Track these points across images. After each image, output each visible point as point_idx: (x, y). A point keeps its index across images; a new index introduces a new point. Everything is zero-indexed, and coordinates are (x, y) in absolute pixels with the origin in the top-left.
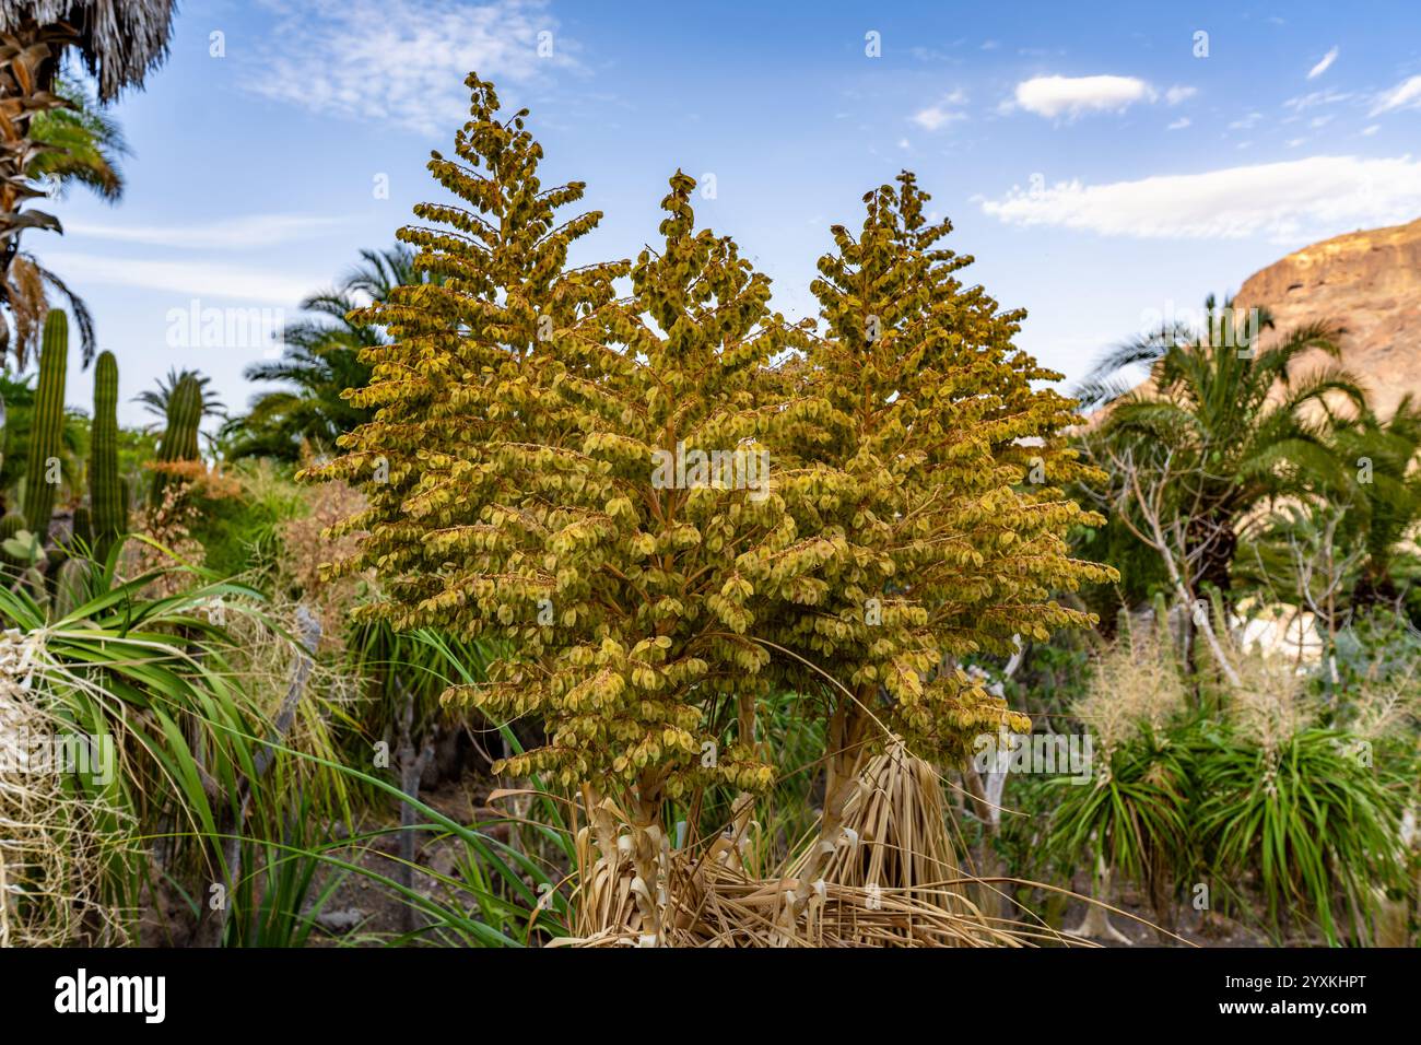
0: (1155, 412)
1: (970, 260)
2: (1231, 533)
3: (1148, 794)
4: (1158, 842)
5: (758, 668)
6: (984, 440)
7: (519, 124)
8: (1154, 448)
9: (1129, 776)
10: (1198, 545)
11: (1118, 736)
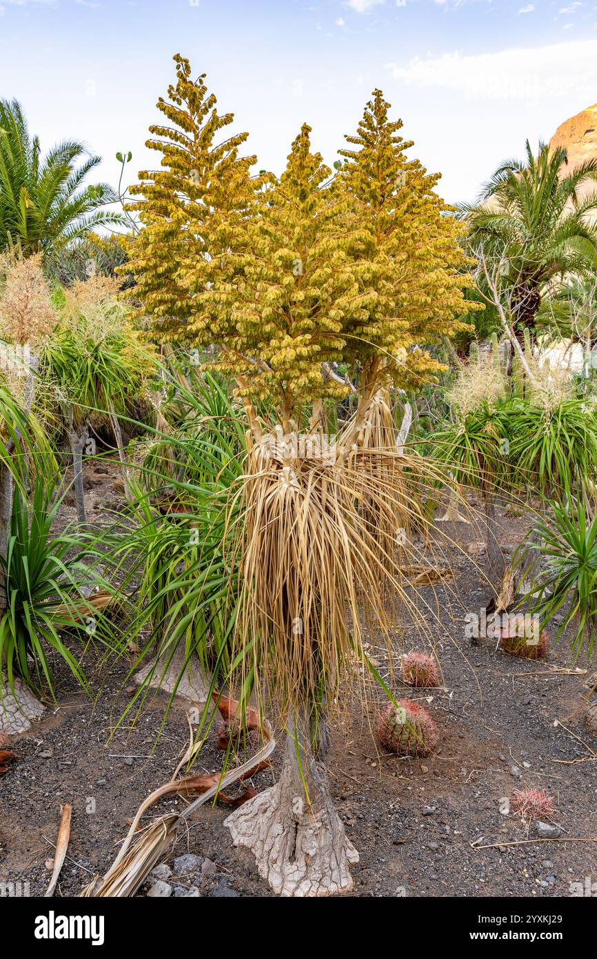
0: (498, 220)
1: (412, 144)
2: (538, 295)
3: (484, 438)
4: (487, 462)
5: (342, 347)
6: (431, 247)
7: (201, 82)
8: (496, 243)
9: (475, 430)
10: (518, 302)
11: (470, 409)
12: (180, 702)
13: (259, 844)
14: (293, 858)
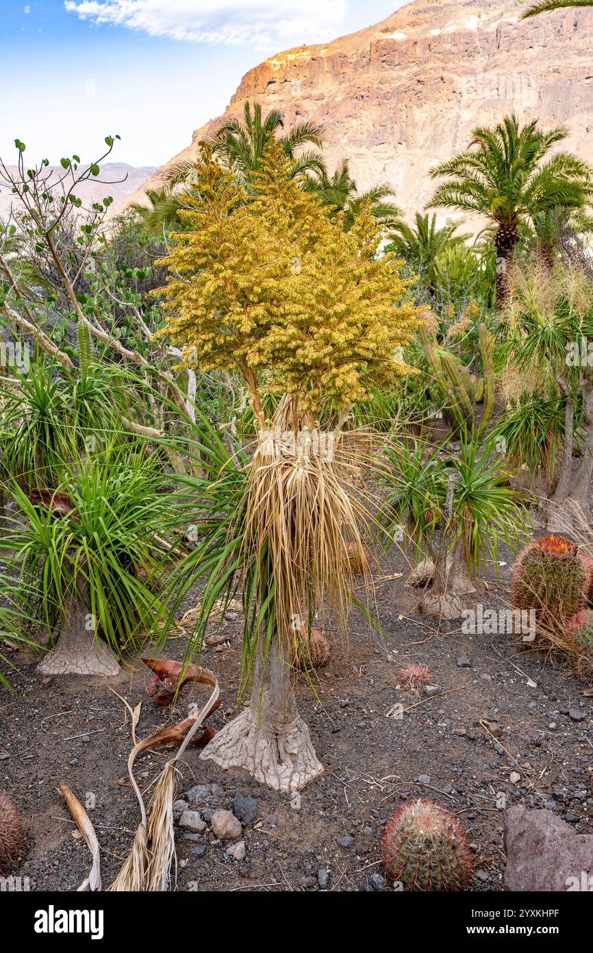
12: (96, 680)
13: (250, 760)
14: (280, 762)
